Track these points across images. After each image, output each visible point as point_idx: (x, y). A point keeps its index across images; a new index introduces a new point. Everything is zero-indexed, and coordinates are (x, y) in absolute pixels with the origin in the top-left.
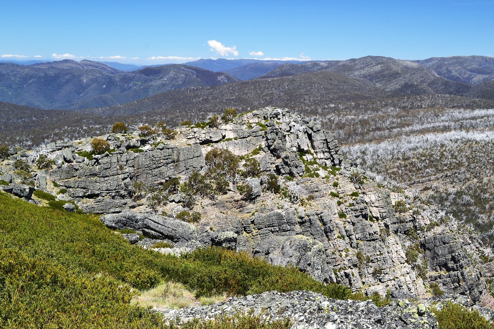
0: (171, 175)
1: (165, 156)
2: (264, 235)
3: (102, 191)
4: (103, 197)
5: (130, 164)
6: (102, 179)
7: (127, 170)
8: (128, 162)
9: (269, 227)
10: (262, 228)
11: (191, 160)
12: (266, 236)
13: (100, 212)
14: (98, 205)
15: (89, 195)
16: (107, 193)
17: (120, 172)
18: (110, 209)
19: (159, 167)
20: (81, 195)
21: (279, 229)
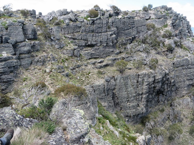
0: (135, 35)
1: (131, 23)
2: (180, 71)
3: (97, 43)
4: (99, 46)
5: (114, 25)
6: (97, 34)
7: (113, 29)
8: (113, 24)
9: (182, 66)
10: (178, 67)
11: (141, 27)
12: (181, 71)
13: (97, 57)
14: (96, 52)
15: (88, 45)
16: (101, 44)
17: (108, 30)
18: (103, 54)
19: (129, 29)
20: (83, 45)
21: (187, 67)
